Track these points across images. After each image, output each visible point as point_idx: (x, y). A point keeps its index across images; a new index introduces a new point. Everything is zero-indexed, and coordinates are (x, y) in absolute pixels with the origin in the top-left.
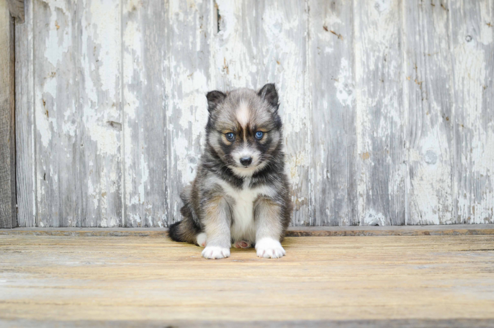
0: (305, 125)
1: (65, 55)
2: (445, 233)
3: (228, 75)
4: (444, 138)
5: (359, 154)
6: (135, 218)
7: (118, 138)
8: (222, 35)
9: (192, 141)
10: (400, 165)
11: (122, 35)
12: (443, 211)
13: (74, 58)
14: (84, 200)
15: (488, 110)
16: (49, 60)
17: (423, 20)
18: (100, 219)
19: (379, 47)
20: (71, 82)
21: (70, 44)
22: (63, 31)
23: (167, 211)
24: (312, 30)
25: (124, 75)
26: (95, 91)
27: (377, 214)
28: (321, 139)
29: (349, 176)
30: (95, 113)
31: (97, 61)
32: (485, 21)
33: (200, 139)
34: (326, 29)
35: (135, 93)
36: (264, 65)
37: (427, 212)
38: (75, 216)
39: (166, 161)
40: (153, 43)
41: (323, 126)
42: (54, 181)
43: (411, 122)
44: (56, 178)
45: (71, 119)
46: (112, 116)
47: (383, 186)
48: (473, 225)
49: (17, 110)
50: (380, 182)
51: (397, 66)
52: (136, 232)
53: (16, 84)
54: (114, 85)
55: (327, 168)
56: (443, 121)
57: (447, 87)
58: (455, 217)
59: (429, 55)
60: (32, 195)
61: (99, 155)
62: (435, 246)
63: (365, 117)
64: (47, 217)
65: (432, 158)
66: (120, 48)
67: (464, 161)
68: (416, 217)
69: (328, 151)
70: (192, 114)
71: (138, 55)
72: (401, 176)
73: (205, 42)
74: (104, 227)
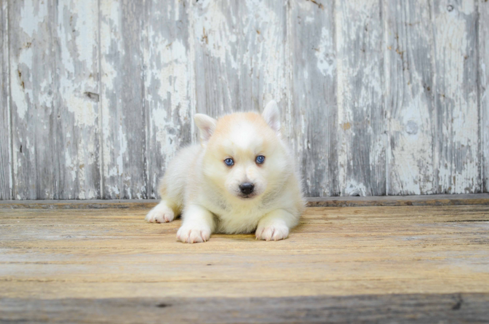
0: (285, 95)
1: (41, 25)
2: (427, 203)
3: (207, 45)
4: (425, 109)
5: (340, 125)
6: (114, 190)
7: (96, 109)
8: (201, 5)
9: (171, 111)
10: (381, 135)
11: (99, 4)
12: (424, 181)
13: (50, 28)
14: (62, 172)
15: (469, 80)
16: (24, 30)
18: (78, 191)
19: (360, 16)
20: (47, 52)
21: (46, 13)
22: (39, 0)
23: (146, 182)
25: (102, 45)
26: (72, 61)
27: (358, 184)
28: (301, 109)
29: (330, 146)
30: (72, 84)
31: (74, 31)
33: (179, 110)
35: (113, 63)
36: (244, 34)
37: (408, 183)
38: (53, 188)
39: (144, 132)
40: (131, 12)
41: (304, 96)
42: (30, 153)
43: (392, 92)
44: (33, 150)
45: (48, 90)
46: (90, 87)
47: (364, 156)
48: (454, 195)
50: (361, 153)
51: (378, 36)
52: (115, 204)
54: (91, 55)
55: (308, 138)
56: (424, 91)
57: (429, 56)
58: (435, 187)
59: (410, 25)
60: (8, 168)
61: (76, 126)
62: (419, 217)
63: (346, 87)
64: (24, 189)
65: (413, 128)
66: (96, 17)
67: (445, 131)
68: (397, 187)
69: (309, 121)
70: (171, 85)
71: (115, 25)
72: (382, 147)
73: (184, 12)
74: (82, 199)
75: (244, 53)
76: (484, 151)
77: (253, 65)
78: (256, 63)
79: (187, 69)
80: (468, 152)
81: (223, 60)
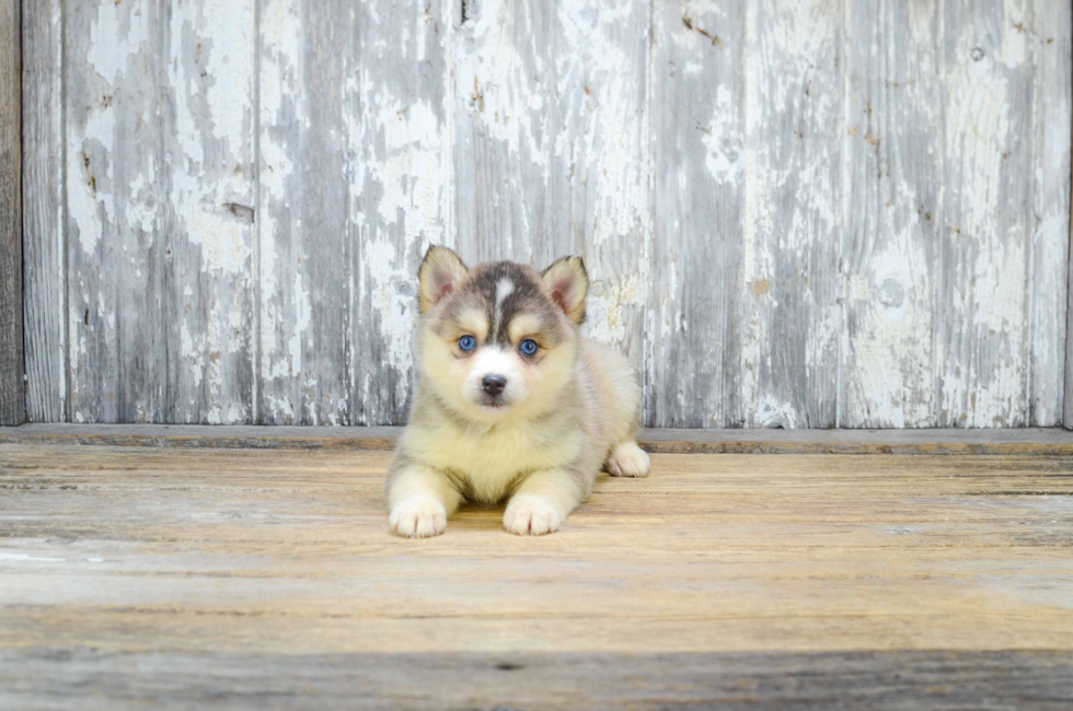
0: (639, 220)
1: (133, 59)
2: (922, 449)
3: (481, 114)
4: (921, 254)
5: (748, 283)
6: (281, 405)
7: (247, 237)
8: (471, 30)
9: (404, 248)
10: (831, 307)
11: (258, 21)
12: (912, 402)
13: (153, 68)
14: (172, 366)
15: (1011, 201)
16: (97, 69)
17: (886, 14)
18: (207, 408)
19: (795, 65)
20: (146, 117)
21: (146, 36)
22: (129, 8)
23: (349, 392)
24: (660, 25)
25: (262, 107)
26: (198, 137)
27: (781, 406)
28: (671, 251)
29: (726, 327)
30: (198, 186)
31: (204, 75)
32: (1012, 20)
33: (420, 246)
34: (688, 24)
35: (285, 145)
36: (557, 94)
37: (881, 404)
38: (152, 401)
39: (348, 288)
40: (325, 40)
41: (677, 224)
42: (106, 327)
43: (854, 221)
44: (111, 319)
45: (146, 196)
46: (235, 193)
47: (795, 349)
48: (973, 431)
49: (27, 174)
50: (788, 341)
51: (830, 105)
52: (294, 439)
53: (25, 119)
54: (239, 127)
55: (683, 309)
56: (920, 221)
57: (930, 151)
58: (935, 413)
59: (896, 85)
60: (58, 355)
61: (206, 273)
62: (910, 480)
63: (762, 207)
64: (92, 402)
65: (894, 294)
66: (250, 48)
67: (957, 302)
68: (859, 412)
69: (686, 276)
70: (405, 193)
71: (292, 66)
72: (832, 330)
73: (437, 42)
74: (215, 425)
75: (557, 133)
76: (1035, 343)
77: (575, 156)
78: (582, 154)
79: (440, 162)
80: (1003, 346)
81: (513, 147)
